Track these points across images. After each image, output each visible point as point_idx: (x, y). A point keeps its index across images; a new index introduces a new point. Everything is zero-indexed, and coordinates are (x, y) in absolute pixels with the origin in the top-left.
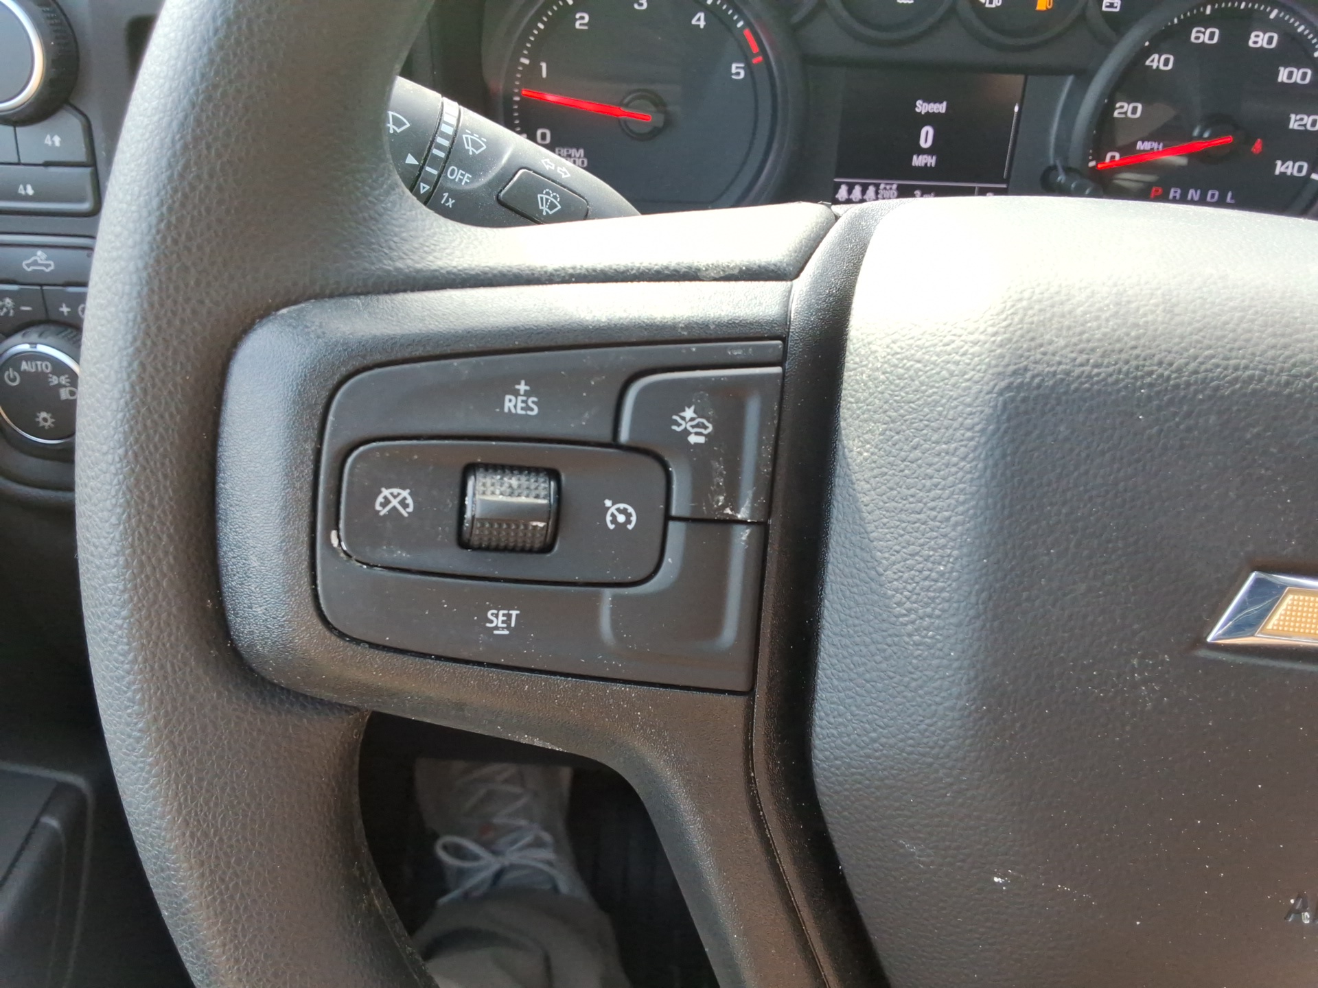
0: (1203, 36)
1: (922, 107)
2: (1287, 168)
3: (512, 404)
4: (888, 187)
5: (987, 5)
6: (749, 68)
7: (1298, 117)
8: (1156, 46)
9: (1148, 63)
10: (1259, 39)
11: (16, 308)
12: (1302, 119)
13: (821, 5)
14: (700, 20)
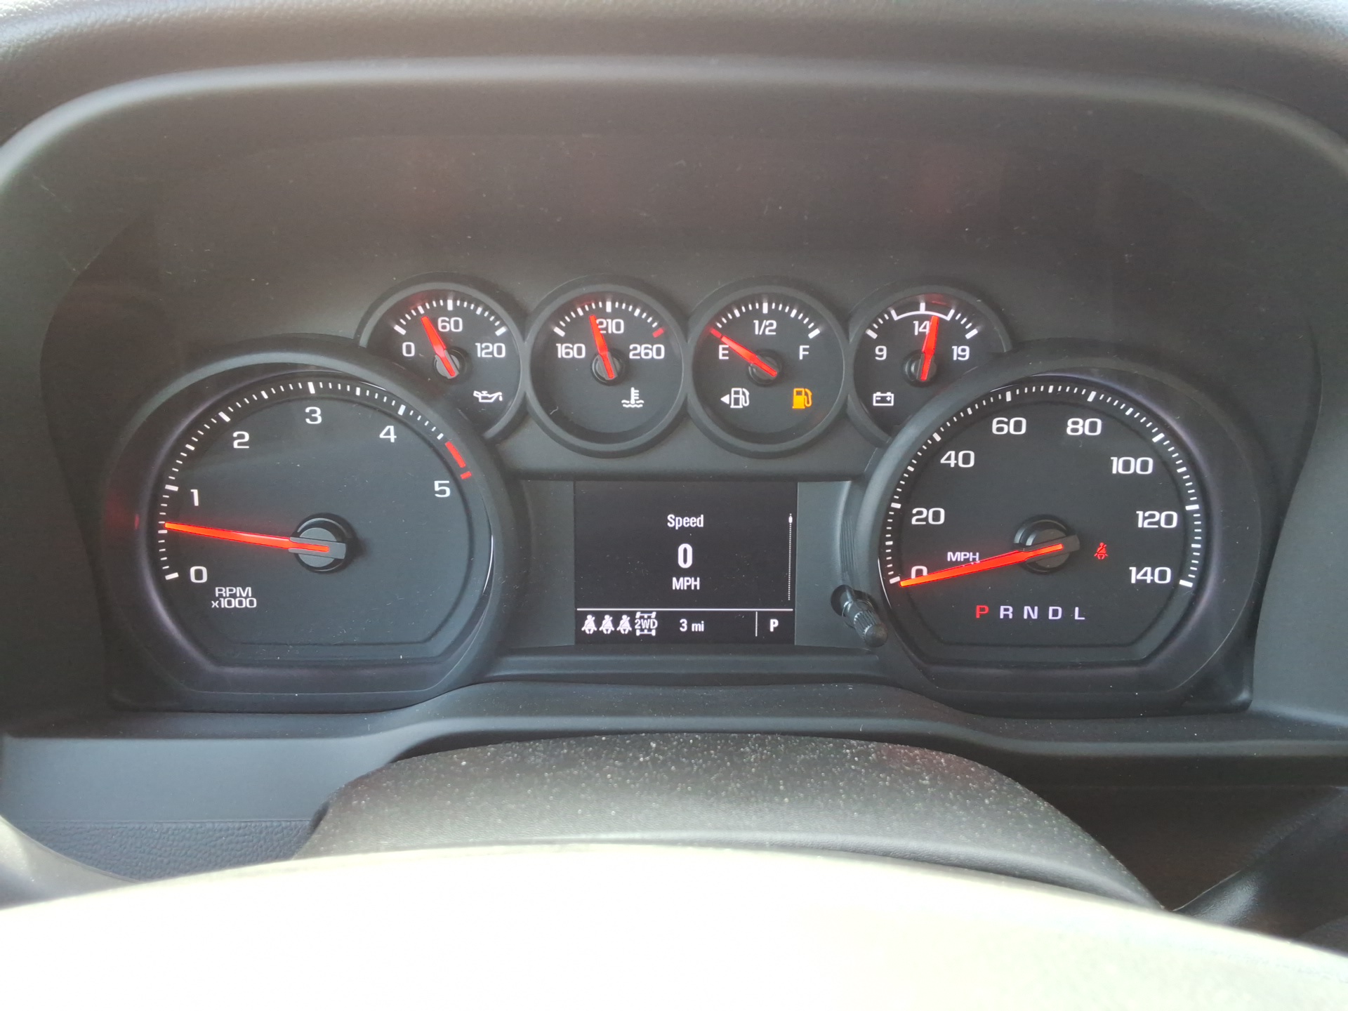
0: (1003, 427)
1: (674, 522)
2: (1145, 574)
4: (646, 616)
5: (733, 406)
6: (457, 485)
7: (1147, 514)
8: (953, 439)
9: (943, 461)
10: (1078, 427)
12: (1152, 516)
13: (523, 415)
14: (389, 433)
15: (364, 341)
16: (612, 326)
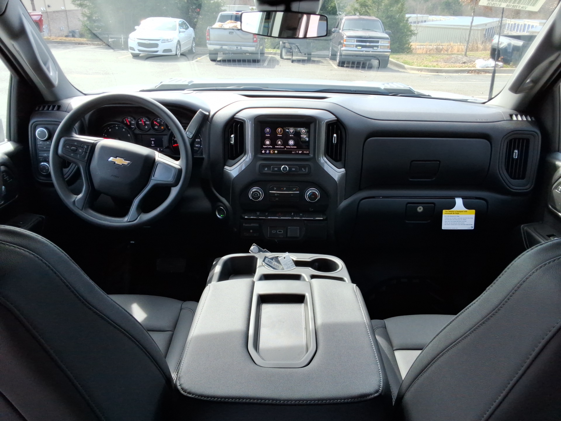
1: (152, 139)
3: (75, 143)
5: (156, 128)
11: (42, 159)
13: (135, 128)
14: (124, 130)
15: (121, 121)
16: (144, 120)
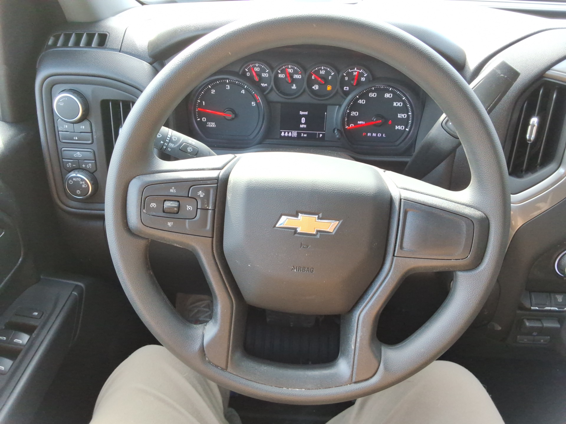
0: (372, 95)
1: (301, 113)
2: (399, 127)
3: (171, 190)
4: (294, 132)
5: (315, 89)
6: (257, 103)
7: (400, 115)
8: (361, 98)
9: (358, 102)
10: (387, 95)
11: (72, 165)
12: (401, 115)
13: (272, 89)
14: (243, 92)
15: (240, 73)
16: (290, 71)
